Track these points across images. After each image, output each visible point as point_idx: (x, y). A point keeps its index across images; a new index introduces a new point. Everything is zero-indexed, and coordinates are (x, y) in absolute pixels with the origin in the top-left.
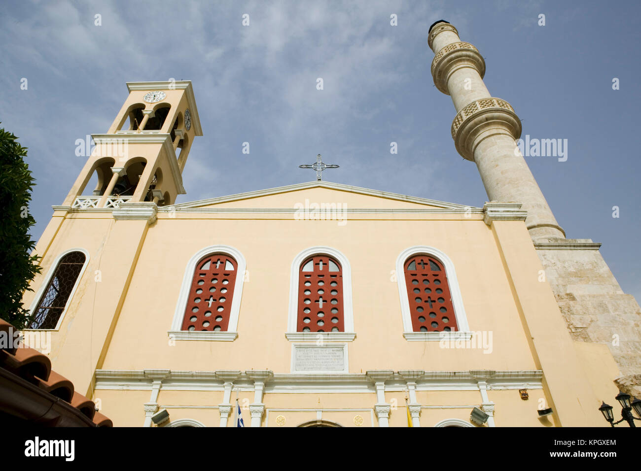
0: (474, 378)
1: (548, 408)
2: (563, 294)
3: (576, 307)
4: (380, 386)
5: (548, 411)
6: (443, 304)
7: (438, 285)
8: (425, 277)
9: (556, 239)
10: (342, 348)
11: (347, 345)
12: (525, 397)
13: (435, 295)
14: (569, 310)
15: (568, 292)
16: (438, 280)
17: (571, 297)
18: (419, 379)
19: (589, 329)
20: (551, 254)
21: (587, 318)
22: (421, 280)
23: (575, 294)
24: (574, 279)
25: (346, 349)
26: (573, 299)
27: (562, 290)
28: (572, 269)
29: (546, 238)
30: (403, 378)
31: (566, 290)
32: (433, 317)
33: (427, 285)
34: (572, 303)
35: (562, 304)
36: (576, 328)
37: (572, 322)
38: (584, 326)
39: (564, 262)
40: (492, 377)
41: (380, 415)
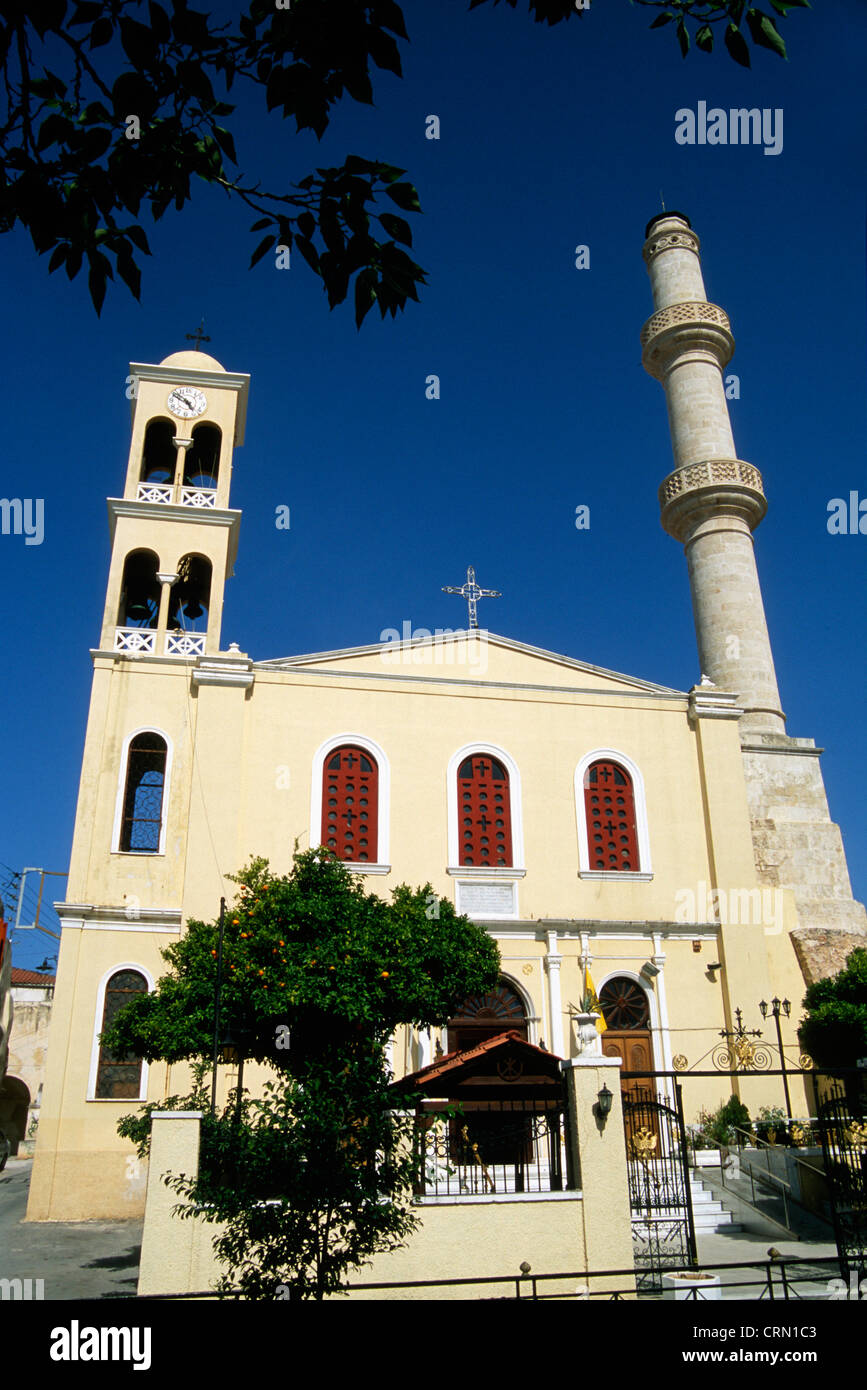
0: (649, 929)
1: (718, 962)
2: (761, 819)
3: (774, 839)
4: (552, 936)
5: (717, 966)
6: (624, 832)
7: (622, 806)
8: (608, 794)
9: (771, 736)
10: (511, 885)
11: (517, 882)
12: (697, 949)
13: (617, 819)
14: (765, 843)
15: (768, 818)
16: (622, 799)
17: (770, 824)
18: (593, 928)
19: (781, 867)
20: (760, 758)
21: (782, 853)
22: (602, 798)
23: (777, 821)
24: (779, 798)
25: (516, 887)
26: (772, 827)
27: (762, 812)
28: (781, 784)
29: (758, 734)
30: (576, 928)
31: (766, 814)
32: (613, 850)
33: (608, 805)
34: (769, 833)
35: (757, 833)
36: (767, 866)
37: (765, 858)
38: (776, 864)
39: (773, 773)
40: (668, 929)
41: (551, 966)
